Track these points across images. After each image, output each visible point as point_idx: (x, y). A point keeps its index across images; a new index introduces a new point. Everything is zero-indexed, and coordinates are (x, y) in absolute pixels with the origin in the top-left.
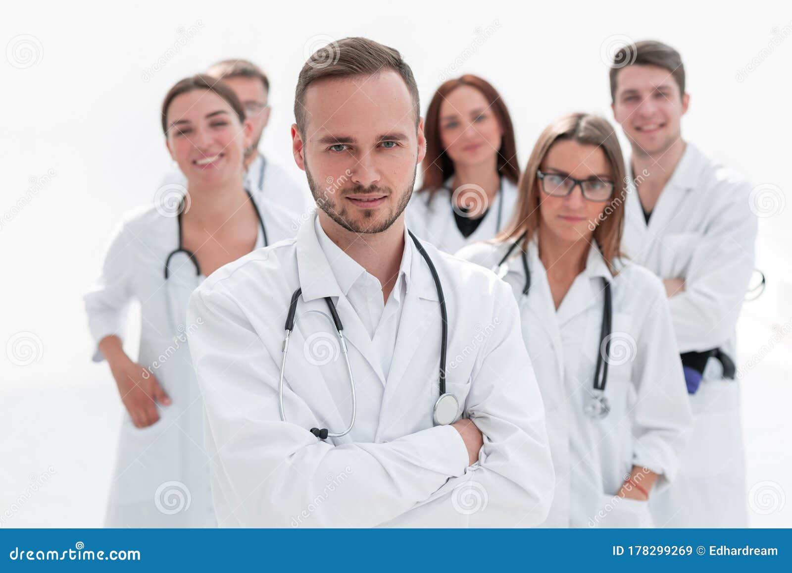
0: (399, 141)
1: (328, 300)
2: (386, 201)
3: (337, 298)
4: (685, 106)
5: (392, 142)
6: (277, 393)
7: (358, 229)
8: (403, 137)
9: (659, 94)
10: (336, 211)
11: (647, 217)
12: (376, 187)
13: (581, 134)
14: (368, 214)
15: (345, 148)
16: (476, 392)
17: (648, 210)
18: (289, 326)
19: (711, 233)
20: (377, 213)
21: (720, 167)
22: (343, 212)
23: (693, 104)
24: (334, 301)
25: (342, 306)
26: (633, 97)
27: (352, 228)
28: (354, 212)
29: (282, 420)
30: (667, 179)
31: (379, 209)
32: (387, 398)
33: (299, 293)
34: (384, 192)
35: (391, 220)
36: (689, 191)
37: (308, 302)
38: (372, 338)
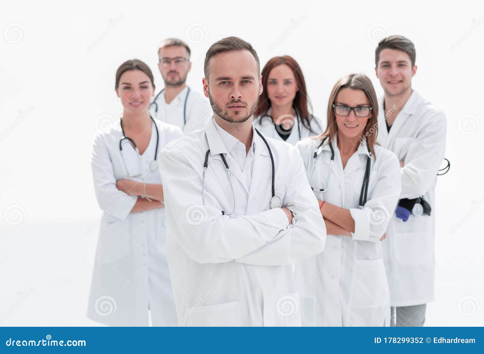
0: (251, 80)
1: (222, 155)
2: (244, 109)
3: (226, 154)
4: (414, 72)
5: (248, 81)
6: (202, 193)
7: (233, 120)
8: (252, 78)
9: (401, 64)
10: (223, 113)
11: (389, 128)
12: (240, 101)
13: (352, 85)
14: (237, 113)
15: (227, 83)
16: (288, 195)
17: (389, 125)
18: (206, 165)
19: (419, 137)
20: (240, 113)
21: (429, 104)
22: (226, 114)
23: (418, 71)
24: (224, 156)
25: (228, 158)
26: (387, 65)
27: (230, 120)
28: (230, 113)
29: (204, 205)
30: (400, 109)
31: (241, 111)
32: (250, 199)
33: (209, 151)
34: (243, 104)
35: (247, 117)
36: (411, 115)
37: (213, 156)
38: (242, 172)
